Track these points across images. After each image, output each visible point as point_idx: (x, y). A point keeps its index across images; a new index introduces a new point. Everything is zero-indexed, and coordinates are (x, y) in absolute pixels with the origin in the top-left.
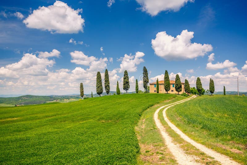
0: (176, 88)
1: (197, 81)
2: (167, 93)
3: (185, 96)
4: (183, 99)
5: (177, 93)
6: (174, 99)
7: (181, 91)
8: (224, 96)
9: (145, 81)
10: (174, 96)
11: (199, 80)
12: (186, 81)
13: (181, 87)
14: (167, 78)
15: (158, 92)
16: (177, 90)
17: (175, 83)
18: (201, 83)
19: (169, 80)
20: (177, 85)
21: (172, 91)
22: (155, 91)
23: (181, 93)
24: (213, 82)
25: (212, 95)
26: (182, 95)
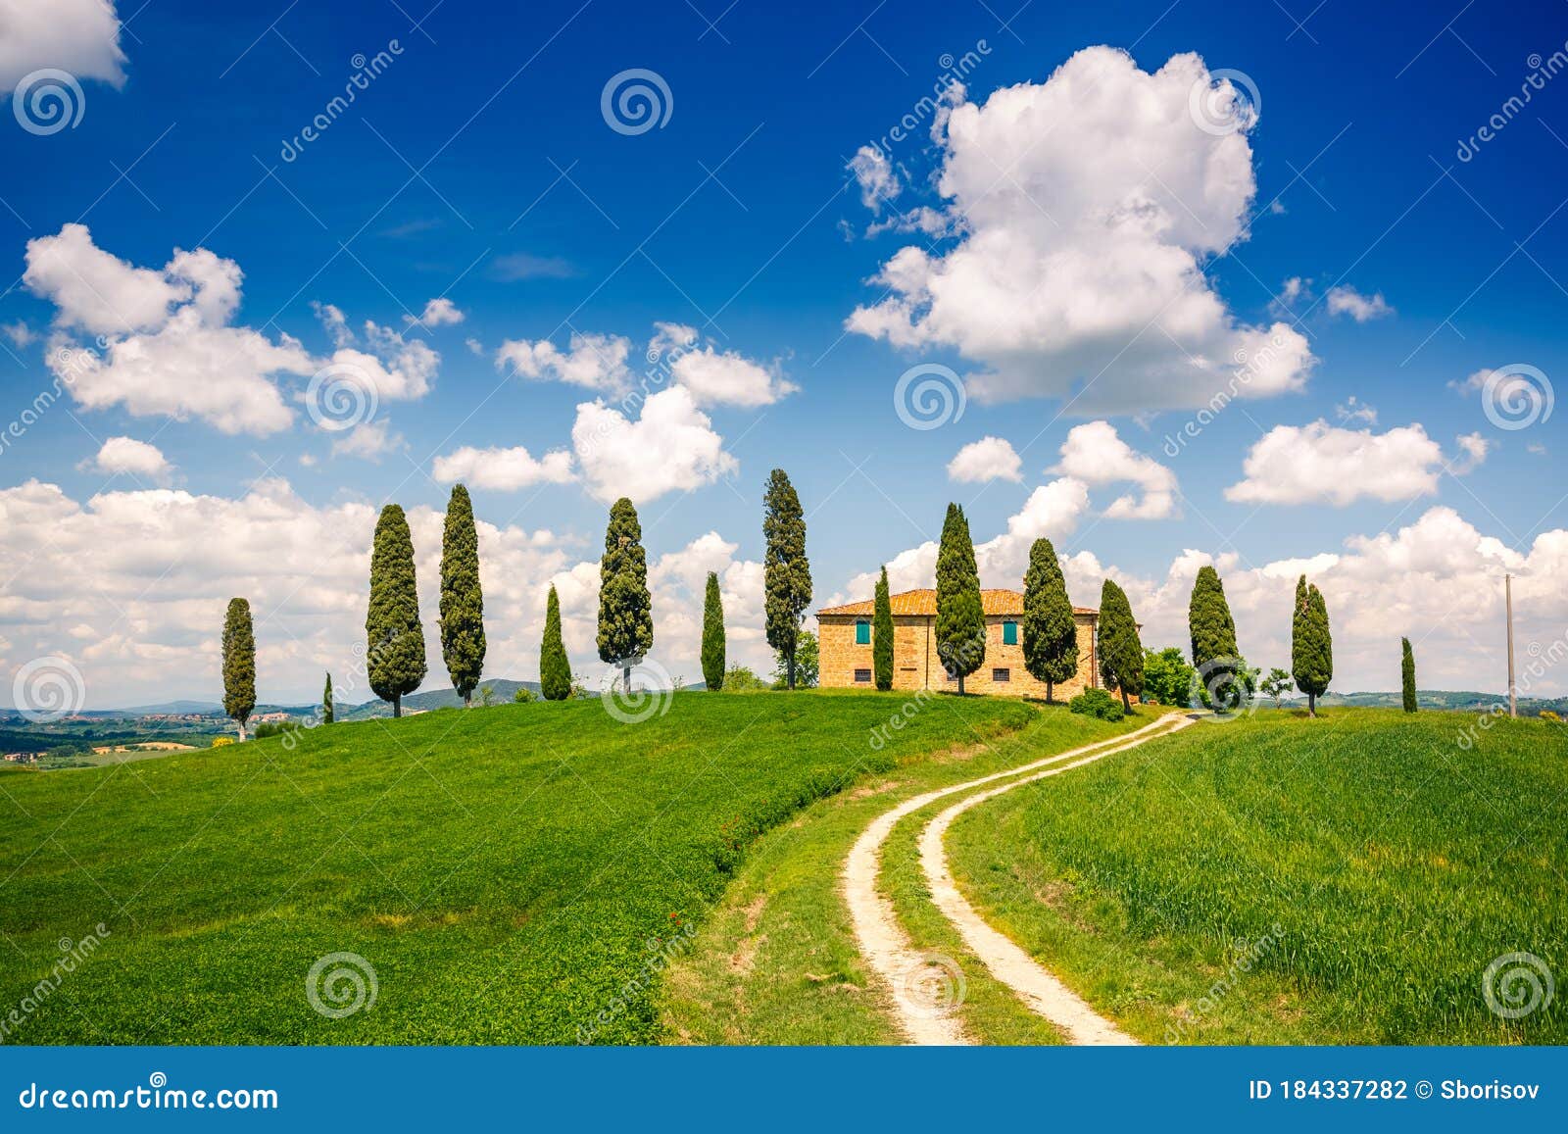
0: (1028, 649)
1: (1196, 594)
2: (962, 693)
3: (1100, 714)
4: (1083, 736)
5: (1039, 689)
6: (1014, 737)
7: (1069, 672)
8: (1408, 719)
9: (783, 595)
10: (1018, 716)
11: (1208, 585)
12: (1110, 590)
13: (1069, 639)
14: (957, 566)
15: (885, 684)
16: (1034, 668)
17: (1020, 610)
18: (1224, 609)
19: (974, 587)
20: (1041, 624)
21: (1001, 674)
22: (861, 674)
23: (1066, 691)
24: (1321, 609)
25: (1312, 706)
26: (1077, 707)
